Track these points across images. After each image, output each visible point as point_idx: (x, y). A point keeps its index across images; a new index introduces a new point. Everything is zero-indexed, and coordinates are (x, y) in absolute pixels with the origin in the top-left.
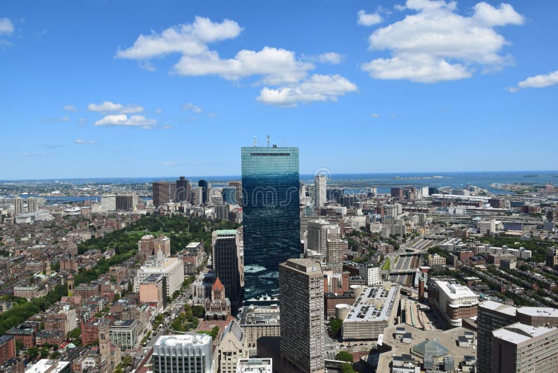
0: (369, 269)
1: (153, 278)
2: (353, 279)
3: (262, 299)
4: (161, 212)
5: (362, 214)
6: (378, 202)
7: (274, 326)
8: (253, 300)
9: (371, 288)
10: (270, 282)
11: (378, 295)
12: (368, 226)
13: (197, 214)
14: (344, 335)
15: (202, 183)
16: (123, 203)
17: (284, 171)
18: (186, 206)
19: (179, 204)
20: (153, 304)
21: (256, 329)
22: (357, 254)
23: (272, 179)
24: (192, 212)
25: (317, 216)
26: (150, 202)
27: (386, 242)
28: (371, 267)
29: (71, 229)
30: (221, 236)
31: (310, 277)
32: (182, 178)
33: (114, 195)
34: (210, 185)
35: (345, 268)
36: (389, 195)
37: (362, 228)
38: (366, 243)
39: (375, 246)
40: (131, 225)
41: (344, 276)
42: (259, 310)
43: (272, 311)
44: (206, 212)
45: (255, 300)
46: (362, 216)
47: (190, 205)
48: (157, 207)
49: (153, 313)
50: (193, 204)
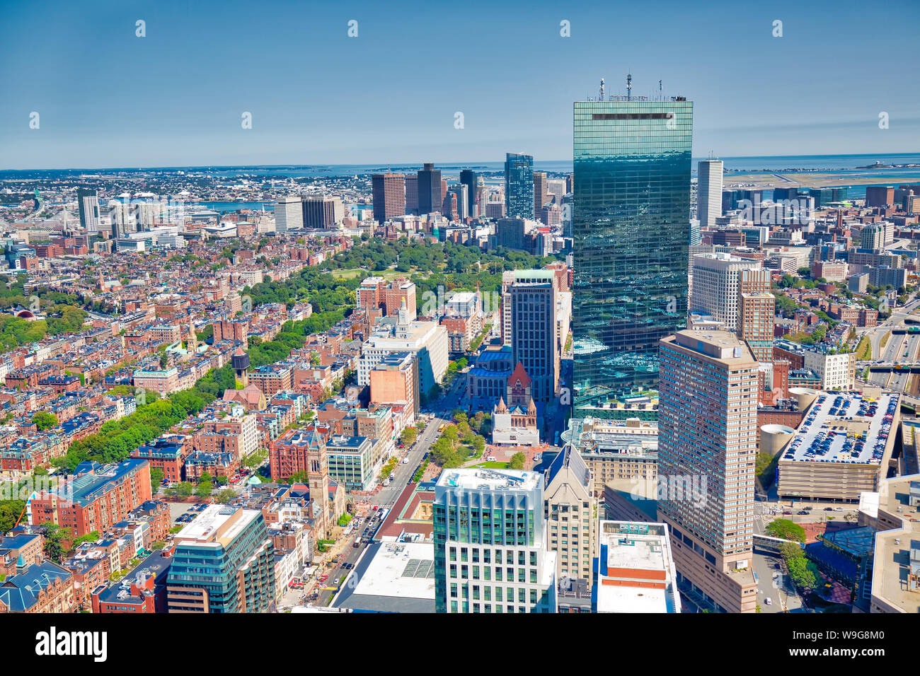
0: (828, 357)
1: (393, 358)
2: (793, 375)
3: (607, 407)
4: (390, 232)
5: (803, 241)
6: (839, 217)
7: (637, 461)
8: (589, 407)
9: (835, 397)
10: (620, 375)
11: (852, 411)
12: (818, 268)
13: (460, 238)
14: (781, 488)
15: (467, 177)
16: (315, 214)
17: (660, 151)
18: (438, 221)
19: (423, 218)
20: (396, 408)
21: (600, 463)
22: (797, 326)
23: (636, 168)
24: (449, 233)
25: (705, 246)
26: (367, 214)
27: (860, 303)
28: (831, 353)
29: (223, 264)
30: (523, 281)
31: (732, 368)
32: (427, 166)
33: (299, 199)
34: (481, 180)
35: (779, 353)
36: (861, 202)
37: (801, 272)
38: (814, 303)
39: (835, 310)
40: (336, 257)
41: (776, 369)
42: (604, 426)
43: (629, 430)
44: (478, 233)
45: (594, 408)
46: (802, 245)
47: (445, 219)
48: (381, 223)
49: (397, 425)
50: (450, 219)
